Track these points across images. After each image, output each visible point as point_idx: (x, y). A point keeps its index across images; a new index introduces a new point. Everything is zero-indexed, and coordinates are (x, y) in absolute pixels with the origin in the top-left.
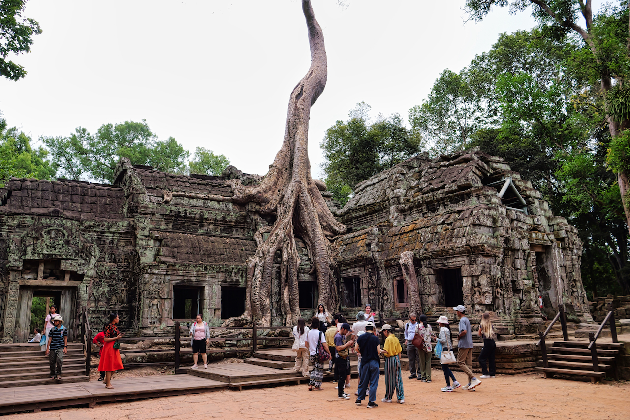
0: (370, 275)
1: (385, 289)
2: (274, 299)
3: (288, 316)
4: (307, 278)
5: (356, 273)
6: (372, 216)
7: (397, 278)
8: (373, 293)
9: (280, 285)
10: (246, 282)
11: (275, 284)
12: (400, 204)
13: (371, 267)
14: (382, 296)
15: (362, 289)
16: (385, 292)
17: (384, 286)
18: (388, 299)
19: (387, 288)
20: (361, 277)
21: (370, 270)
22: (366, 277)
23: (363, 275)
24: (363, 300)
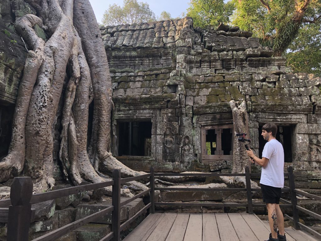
0: (169, 120)
1: (187, 137)
5: (145, 116)
6: (143, 60)
7: (206, 127)
8: (171, 142)
12: (189, 54)
13: (172, 111)
14: (182, 145)
15: (153, 134)
16: (186, 141)
17: (186, 134)
18: (190, 149)
19: (190, 138)
20: (153, 121)
21: (169, 115)
22: (163, 122)
23: (157, 119)
24: (155, 148)
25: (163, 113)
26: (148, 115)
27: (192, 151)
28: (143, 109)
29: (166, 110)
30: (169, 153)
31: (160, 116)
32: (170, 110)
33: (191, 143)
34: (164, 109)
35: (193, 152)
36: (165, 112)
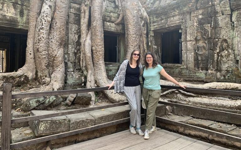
0: (200, 23)
2: (71, 49)
3: (90, 72)
4: (113, 29)
5: (176, 23)
8: (204, 47)
9: (80, 32)
10: (28, 22)
11: (73, 30)
13: (203, 13)
14: (218, 51)
15: (183, 41)
16: (223, 45)
17: (223, 37)
18: (230, 54)
19: (228, 41)
20: (183, 27)
21: (200, 17)
22: (193, 26)
23: (187, 24)
24: (185, 56)
25: (193, 16)
26: (178, 21)
27: (232, 56)
28: (173, 16)
29: (196, 13)
30: (202, 60)
31: (190, 20)
32: (200, 12)
33: (231, 47)
34: (194, 11)
35: (233, 58)
36: (195, 15)
